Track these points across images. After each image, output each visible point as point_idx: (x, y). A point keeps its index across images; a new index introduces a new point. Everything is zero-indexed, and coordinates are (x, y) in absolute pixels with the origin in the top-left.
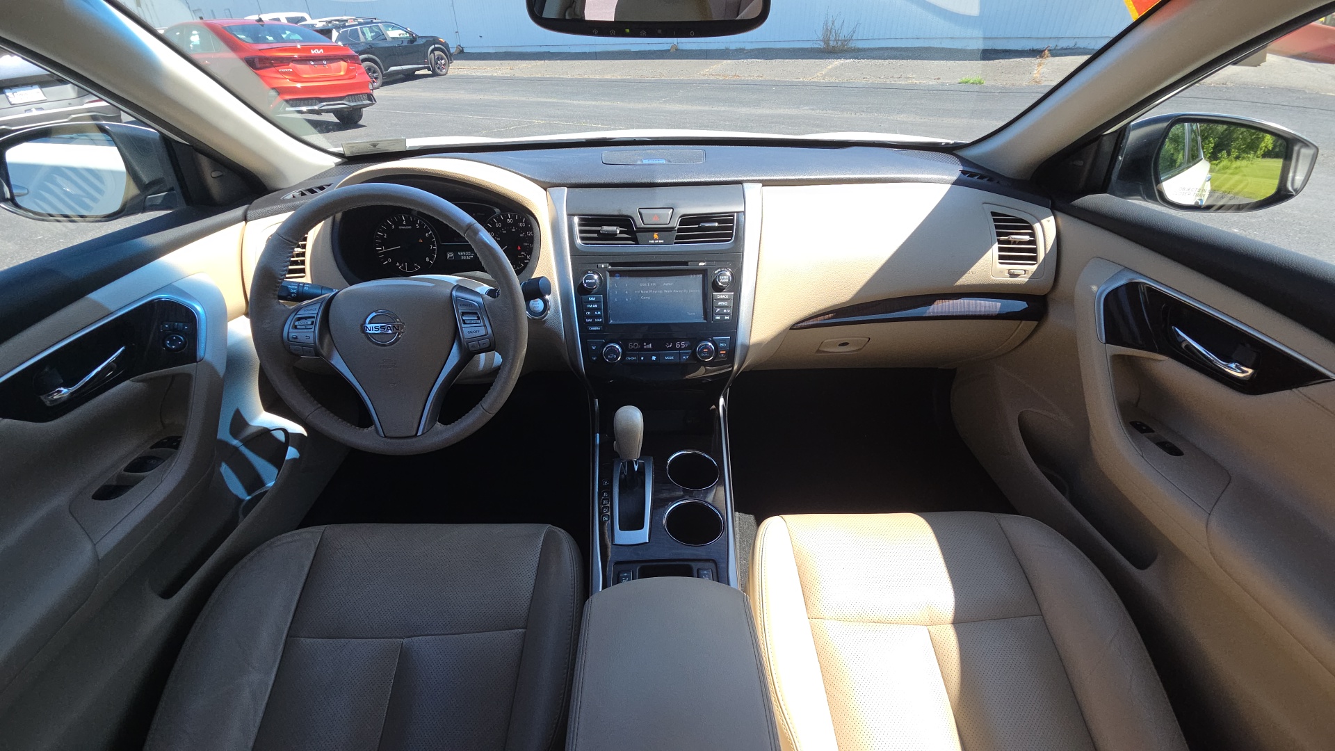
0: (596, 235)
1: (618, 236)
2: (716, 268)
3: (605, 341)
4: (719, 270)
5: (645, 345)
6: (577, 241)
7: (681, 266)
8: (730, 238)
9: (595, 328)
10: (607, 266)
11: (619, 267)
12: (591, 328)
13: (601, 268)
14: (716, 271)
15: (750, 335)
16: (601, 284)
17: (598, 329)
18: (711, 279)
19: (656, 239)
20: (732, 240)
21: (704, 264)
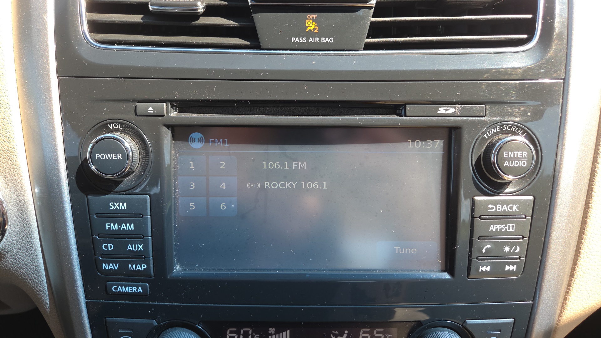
2: (487, 123)
3: (157, 324)
4: (495, 128)
5: (271, 335)
6: (79, 31)
7: (382, 116)
8: (525, 36)
9: (127, 287)
10: (165, 110)
11: (199, 114)
12: (116, 287)
13: (145, 115)
14: (488, 133)
15: (563, 307)
16: (147, 163)
17: (138, 292)
18: (472, 154)
19: (311, 34)
20: (531, 40)
21: (451, 110)
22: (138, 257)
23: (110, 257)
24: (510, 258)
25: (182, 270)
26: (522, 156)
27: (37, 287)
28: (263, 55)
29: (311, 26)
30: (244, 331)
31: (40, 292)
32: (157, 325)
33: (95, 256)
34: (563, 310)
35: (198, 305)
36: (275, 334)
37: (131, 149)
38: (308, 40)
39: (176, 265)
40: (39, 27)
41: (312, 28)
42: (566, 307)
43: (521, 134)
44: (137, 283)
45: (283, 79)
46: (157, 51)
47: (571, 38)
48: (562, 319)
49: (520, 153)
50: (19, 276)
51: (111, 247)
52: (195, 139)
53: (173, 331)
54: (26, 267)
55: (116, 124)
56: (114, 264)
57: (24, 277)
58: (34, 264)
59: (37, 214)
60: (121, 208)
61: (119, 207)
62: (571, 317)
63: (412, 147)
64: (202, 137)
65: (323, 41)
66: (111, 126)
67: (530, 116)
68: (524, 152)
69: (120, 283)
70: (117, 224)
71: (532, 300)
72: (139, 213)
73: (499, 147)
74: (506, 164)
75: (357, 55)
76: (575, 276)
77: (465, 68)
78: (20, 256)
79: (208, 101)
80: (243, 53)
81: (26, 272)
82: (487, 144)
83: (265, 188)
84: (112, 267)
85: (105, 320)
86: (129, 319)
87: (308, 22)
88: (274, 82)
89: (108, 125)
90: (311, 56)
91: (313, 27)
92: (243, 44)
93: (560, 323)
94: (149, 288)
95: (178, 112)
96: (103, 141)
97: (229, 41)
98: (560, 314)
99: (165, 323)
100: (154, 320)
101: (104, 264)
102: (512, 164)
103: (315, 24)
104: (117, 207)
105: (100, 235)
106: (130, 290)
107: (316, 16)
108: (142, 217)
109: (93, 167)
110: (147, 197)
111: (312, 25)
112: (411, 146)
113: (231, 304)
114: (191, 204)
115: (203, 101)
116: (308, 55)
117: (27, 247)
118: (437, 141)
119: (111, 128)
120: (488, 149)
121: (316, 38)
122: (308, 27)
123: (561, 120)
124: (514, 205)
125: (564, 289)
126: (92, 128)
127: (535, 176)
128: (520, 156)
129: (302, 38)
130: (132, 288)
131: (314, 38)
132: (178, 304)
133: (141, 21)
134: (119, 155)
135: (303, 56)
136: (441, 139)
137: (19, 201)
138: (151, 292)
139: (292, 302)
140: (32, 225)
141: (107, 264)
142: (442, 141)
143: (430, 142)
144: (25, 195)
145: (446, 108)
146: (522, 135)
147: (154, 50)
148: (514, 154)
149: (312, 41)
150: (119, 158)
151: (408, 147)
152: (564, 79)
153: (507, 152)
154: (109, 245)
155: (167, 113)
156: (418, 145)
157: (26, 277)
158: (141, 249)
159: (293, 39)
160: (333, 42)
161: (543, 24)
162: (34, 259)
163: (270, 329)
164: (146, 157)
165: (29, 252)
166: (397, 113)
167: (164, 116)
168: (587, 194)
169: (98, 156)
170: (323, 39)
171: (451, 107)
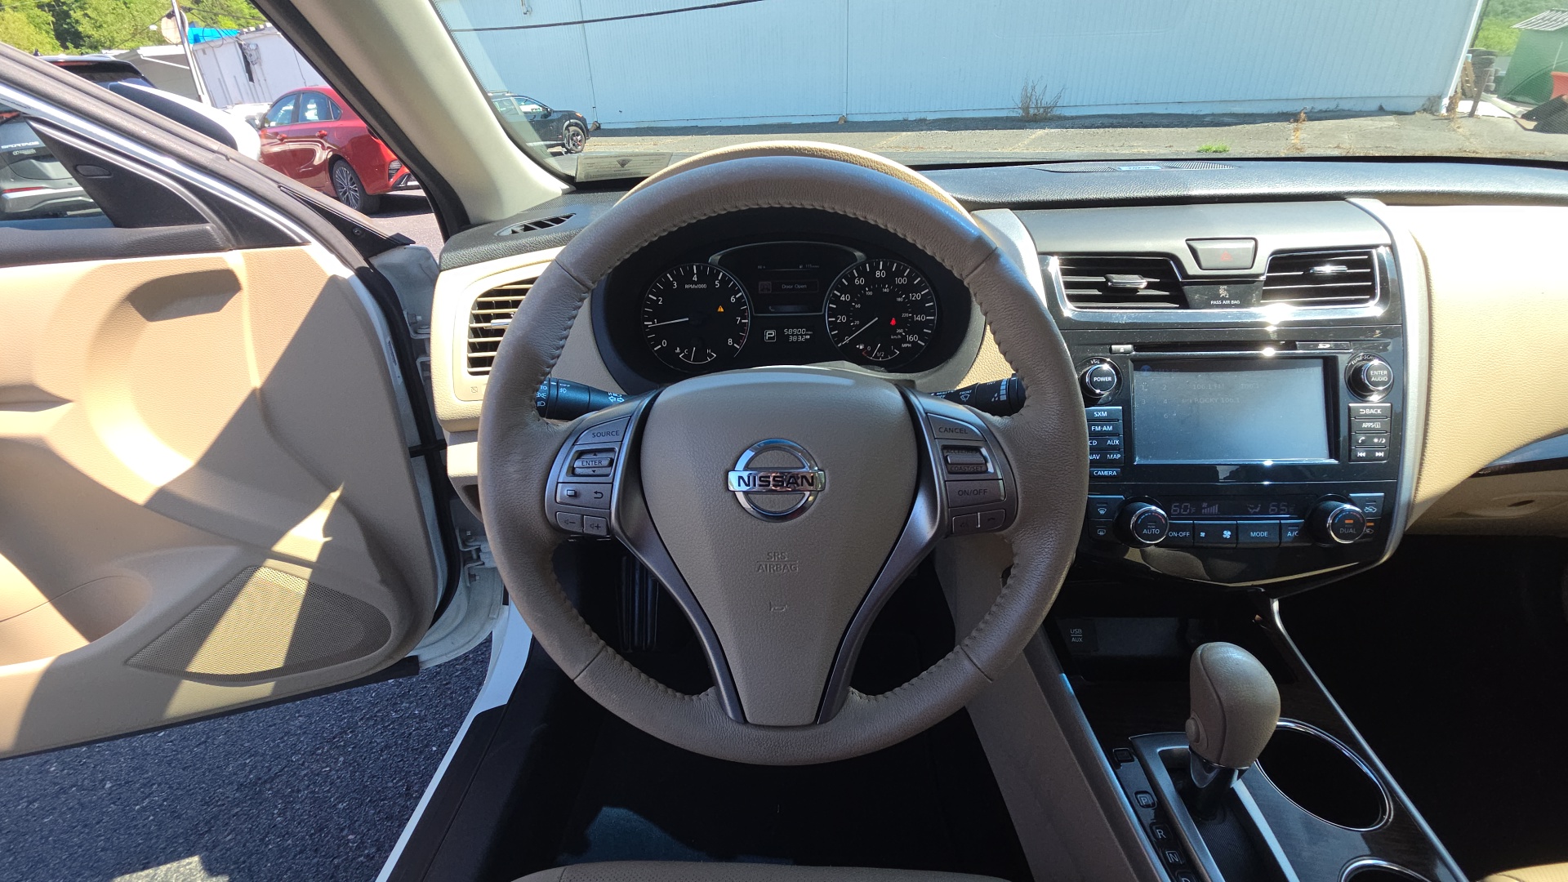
0: (1096, 292)
1: (1141, 293)
3: (1125, 499)
4: (1359, 357)
5: (1204, 508)
8: (1368, 296)
9: (1105, 471)
10: (1131, 350)
11: (1151, 353)
12: (1097, 471)
13: (1119, 353)
14: (1354, 360)
15: (1417, 489)
16: (1120, 385)
17: (1114, 475)
18: (1345, 374)
19: (1224, 298)
20: (1374, 299)
21: (1328, 346)
22: (1114, 448)
24: (1379, 447)
28: (1190, 312)
29: (1223, 294)
30: (1185, 506)
34: (1418, 491)
35: (1156, 483)
36: (1206, 508)
38: (1222, 302)
39: (1139, 457)
41: (1225, 295)
42: (1420, 487)
44: (1112, 469)
48: (1418, 498)
49: (1381, 372)
51: (1095, 442)
52: (1148, 369)
56: (1097, 455)
60: (1103, 415)
62: (1425, 496)
65: (1234, 303)
67: (1382, 349)
68: (1384, 371)
69: (1099, 469)
70: (1100, 427)
71: (1396, 480)
72: (1114, 419)
73: (1365, 369)
74: (1371, 379)
82: (1356, 367)
83: (1195, 402)
84: (1095, 457)
87: (1222, 291)
92: (1179, 306)
93: (1416, 501)
94: (1121, 472)
99: (1131, 498)
100: (1123, 496)
101: (1089, 455)
102: (1376, 379)
103: (1227, 292)
104: (1099, 415)
106: (1107, 474)
107: (1226, 287)
108: (1116, 421)
109: (1091, 386)
110: (1121, 408)
111: (1224, 292)
112: (1299, 371)
118: (1318, 367)
120: (1357, 370)
122: (1221, 294)
124: (1377, 409)
125: (1417, 473)
128: (1382, 374)
129: (1219, 302)
130: (1110, 472)
131: (1226, 301)
132: (1142, 483)
134: (1110, 378)
138: (1122, 475)
141: (1092, 455)
142: (1321, 366)
143: (1314, 368)
145: (1324, 344)
148: (1377, 373)
149: (1225, 303)
152: (1402, 325)
153: (1372, 372)
156: (1307, 369)
158: (1115, 444)
159: (1213, 302)
160: (1240, 303)
161: (1380, 288)
163: (1204, 504)
164: (1119, 381)
167: (1130, 353)
169: (1095, 379)
171: (1327, 343)
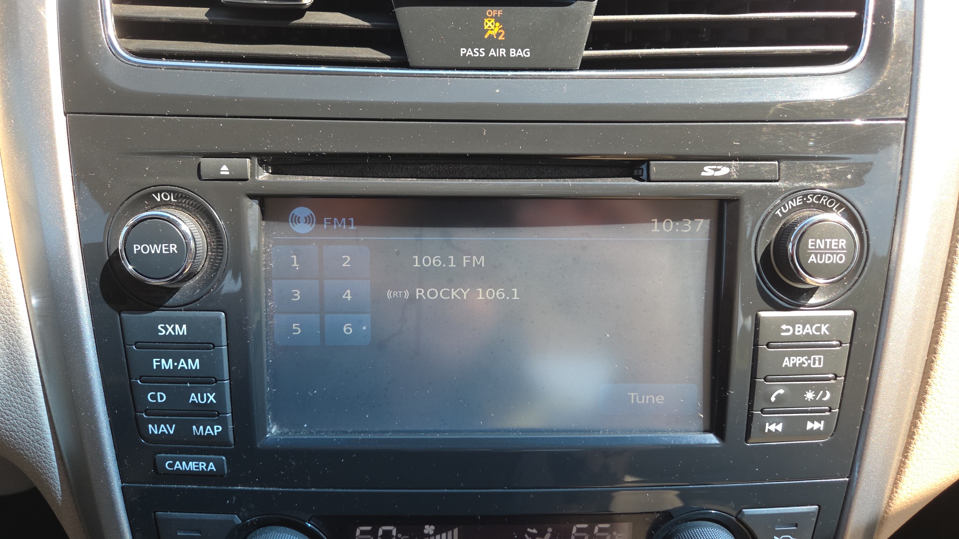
2: (782, 191)
3: (241, 522)
4: (794, 200)
5: (429, 535)
6: (100, 36)
7: (610, 179)
8: (844, 48)
9: (191, 463)
10: (249, 171)
11: (306, 177)
12: (172, 462)
13: (215, 178)
14: (782, 208)
15: (895, 484)
16: (220, 258)
17: (208, 470)
18: (756, 243)
19: (493, 43)
20: (854, 55)
21: (724, 171)
22: (209, 413)
23: (160, 413)
24: (815, 410)
25: (281, 433)
26: (838, 246)
27: (39, 462)
28: (412, 78)
29: (492, 30)
30: (384, 531)
31: (46, 470)
32: (241, 524)
33: (136, 411)
34: (895, 489)
35: (308, 490)
36: (435, 535)
37: (193, 236)
38: (487, 52)
39: (271, 426)
40: (31, 29)
41: (494, 33)
42: (901, 485)
43: (836, 209)
44: (207, 456)
45: (447, 118)
46: (234, 70)
47: (919, 51)
48: (893, 504)
49: (835, 242)
50: (8, 444)
51: (162, 398)
52: (299, 218)
53: (267, 533)
54: (20, 429)
55: (167, 194)
56: (168, 426)
57: (17, 447)
58: (33, 424)
59: (36, 343)
60: (177, 334)
61: (175, 332)
62: (908, 501)
63: (659, 231)
64: (311, 214)
65: (513, 54)
66: (157, 197)
67: (850, 181)
68: (841, 240)
69: (177, 455)
70: (170, 361)
71: (848, 475)
72: (207, 342)
73: (801, 231)
74: (812, 259)
75: (569, 78)
76: (915, 437)
77: (747, 101)
78: (9, 412)
79: (320, 154)
80: (379, 75)
81: (20, 438)
82: (780, 226)
83: (417, 298)
84: (165, 430)
85: (154, 516)
86: (194, 514)
87: (488, 22)
88: (431, 123)
89: (153, 195)
90: (493, 79)
91: (496, 30)
92: (378, 59)
93: (889, 510)
94: (227, 464)
95: (270, 173)
96: (145, 222)
97: (354, 53)
98: (890, 496)
99: (253, 520)
100: (236, 516)
101: (150, 426)
102: (821, 260)
103: (500, 25)
104: (170, 332)
105: (143, 378)
106: (196, 468)
107: (500, 12)
108: (213, 348)
109: (130, 267)
110: (221, 315)
111: (495, 27)
112: (657, 229)
113: (362, 489)
114: (294, 325)
115: (313, 155)
116: (488, 77)
117: (22, 397)
118: (700, 221)
119: (159, 200)
120: (782, 234)
121: (501, 50)
122: (488, 30)
123: (900, 186)
124: (823, 325)
125: (897, 457)
126: (126, 200)
127: (856, 278)
128: (835, 246)
129: (478, 49)
130: (198, 464)
131: (498, 49)
132: (274, 489)
133: (206, 18)
134: (173, 247)
135: (479, 79)
136: (705, 218)
137: (5, 322)
138: (229, 471)
139: (462, 484)
140: (29, 361)
141: (156, 426)
142: (708, 221)
143: (688, 223)
144: (16, 311)
145: (714, 167)
146: (838, 211)
147: (228, 68)
148: (826, 243)
149: (494, 54)
150: (173, 251)
151: (653, 231)
152: (906, 119)
153: (814, 240)
154: (159, 394)
155: (253, 175)
156: (668, 227)
157: (21, 446)
158: (211, 400)
159: (463, 51)
160: (529, 56)
161: (873, 27)
162: (33, 416)
163: (427, 527)
164: (219, 248)
165: (24, 405)
166: (635, 174)
167: (247, 180)
168: (939, 306)
169: (137, 247)
170: (513, 51)
171: (723, 165)
